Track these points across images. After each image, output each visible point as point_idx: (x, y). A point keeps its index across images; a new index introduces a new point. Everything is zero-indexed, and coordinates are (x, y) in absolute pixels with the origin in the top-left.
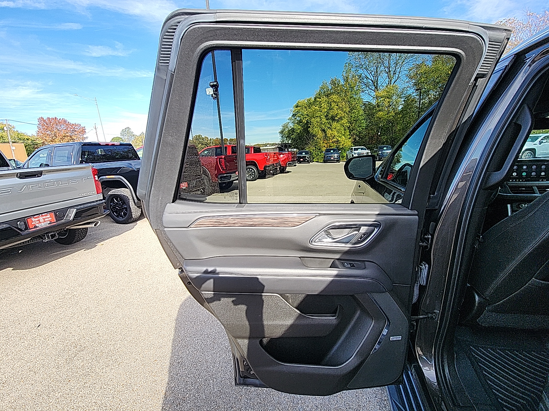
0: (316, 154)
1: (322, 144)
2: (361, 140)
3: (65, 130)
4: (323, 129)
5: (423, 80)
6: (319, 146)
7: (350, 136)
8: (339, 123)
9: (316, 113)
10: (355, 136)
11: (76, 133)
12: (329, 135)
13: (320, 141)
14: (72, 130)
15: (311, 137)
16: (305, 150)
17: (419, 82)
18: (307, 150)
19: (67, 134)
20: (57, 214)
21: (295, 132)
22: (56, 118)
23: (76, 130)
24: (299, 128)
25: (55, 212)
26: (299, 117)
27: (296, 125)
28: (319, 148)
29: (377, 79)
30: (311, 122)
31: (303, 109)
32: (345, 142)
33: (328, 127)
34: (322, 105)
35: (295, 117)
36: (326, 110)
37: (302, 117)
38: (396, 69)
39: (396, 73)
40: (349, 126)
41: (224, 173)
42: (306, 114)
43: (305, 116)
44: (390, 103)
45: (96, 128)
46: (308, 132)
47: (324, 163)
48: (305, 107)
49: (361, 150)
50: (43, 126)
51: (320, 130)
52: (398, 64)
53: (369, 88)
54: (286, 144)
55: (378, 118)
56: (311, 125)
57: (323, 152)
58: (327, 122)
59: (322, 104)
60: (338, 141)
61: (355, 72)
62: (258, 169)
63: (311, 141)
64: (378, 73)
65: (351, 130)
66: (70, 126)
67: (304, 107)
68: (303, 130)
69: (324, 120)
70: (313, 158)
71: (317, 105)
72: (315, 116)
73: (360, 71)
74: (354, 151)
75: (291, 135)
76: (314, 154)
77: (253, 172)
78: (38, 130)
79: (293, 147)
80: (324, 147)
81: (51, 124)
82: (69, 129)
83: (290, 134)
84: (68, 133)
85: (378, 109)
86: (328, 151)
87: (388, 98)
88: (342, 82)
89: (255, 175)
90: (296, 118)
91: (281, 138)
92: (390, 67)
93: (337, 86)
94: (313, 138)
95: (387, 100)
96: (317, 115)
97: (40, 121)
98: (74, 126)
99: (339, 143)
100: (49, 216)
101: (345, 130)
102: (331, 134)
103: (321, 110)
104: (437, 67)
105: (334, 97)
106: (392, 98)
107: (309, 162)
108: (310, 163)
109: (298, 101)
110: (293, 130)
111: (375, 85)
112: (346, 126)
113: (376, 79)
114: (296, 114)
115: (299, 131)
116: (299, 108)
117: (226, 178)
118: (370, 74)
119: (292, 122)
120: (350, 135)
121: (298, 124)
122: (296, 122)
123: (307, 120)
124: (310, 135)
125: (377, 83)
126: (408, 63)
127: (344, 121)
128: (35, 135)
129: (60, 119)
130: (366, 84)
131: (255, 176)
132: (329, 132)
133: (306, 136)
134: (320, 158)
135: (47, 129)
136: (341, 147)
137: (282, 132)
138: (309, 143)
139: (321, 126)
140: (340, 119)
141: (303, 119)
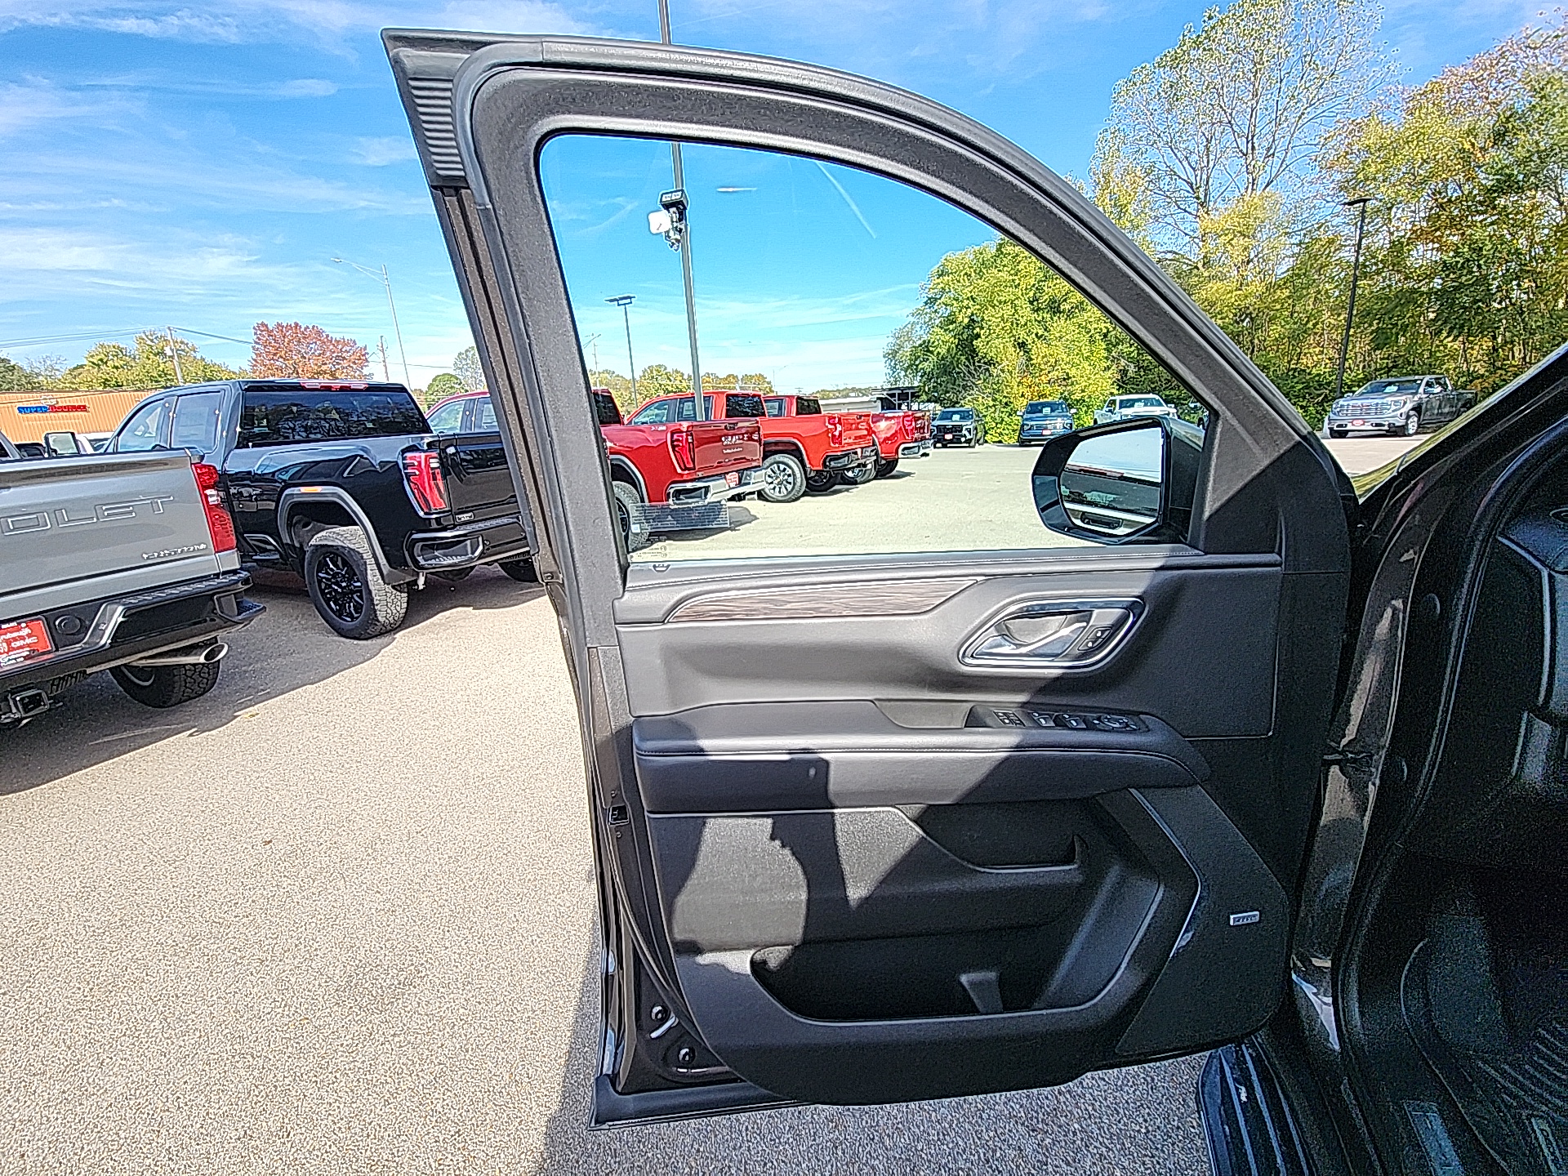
0: (994, 419)
1: (1016, 387)
2: (1142, 373)
3: (320, 355)
4: (1020, 341)
5: (1373, 169)
6: (1005, 394)
7: (1109, 362)
8: (1075, 321)
9: (1000, 291)
10: (1123, 362)
11: (345, 364)
12: (1040, 358)
13: (1009, 378)
14: (334, 355)
15: (980, 367)
16: (962, 406)
17: (1361, 176)
18: (967, 406)
19: (324, 368)
20: (57, 623)
21: (932, 352)
22: (296, 324)
23: (344, 355)
24: (944, 342)
25: (49, 616)
26: (946, 305)
27: (937, 330)
28: (1004, 400)
29: (1208, 178)
30: (983, 320)
31: (959, 282)
32: (1090, 381)
33: (1036, 335)
34: (1020, 267)
35: (936, 307)
36: (1032, 281)
37: (955, 305)
38: (1274, 141)
39: (1273, 154)
40: (1105, 331)
41: (685, 478)
42: (969, 295)
43: (966, 302)
44: (1249, 253)
45: (385, 347)
46: (974, 351)
47: (1020, 446)
48: (966, 274)
49: (1146, 405)
50: (265, 347)
51: (1009, 345)
52: (1285, 125)
53: (1179, 208)
54: (903, 389)
55: (1206, 303)
56: (982, 328)
57: (1018, 413)
58: (1036, 320)
59: (1019, 262)
60: (1069, 378)
61: (1132, 158)
62: (804, 466)
63: (980, 379)
64: (1211, 157)
65: (1111, 343)
66: (331, 347)
67: (962, 274)
68: (957, 346)
69: (1026, 312)
70: (986, 433)
71: (1004, 266)
72: (995, 302)
73: (1152, 154)
74: (1120, 408)
75: (921, 362)
76: (988, 419)
77: (789, 476)
78: (254, 357)
79: (924, 397)
80: (1023, 396)
81: (286, 340)
82: (328, 354)
83: (916, 360)
84: (326, 364)
85: (1206, 274)
86: (1034, 409)
87: (1245, 236)
89: (794, 484)
90: (936, 311)
91: (889, 371)
92: (1253, 136)
94: (987, 370)
95: (1241, 242)
96: (1003, 299)
97: (259, 332)
98: (340, 347)
99: (1072, 384)
100: (27, 631)
101: (1092, 341)
102: (1046, 356)
103: (1017, 282)
104: (1423, 127)
106: (1259, 235)
107: (972, 444)
108: (973, 447)
109: (944, 257)
110: (927, 347)
111: (1198, 198)
112: (1095, 329)
113: (1204, 177)
114: (938, 297)
115: (943, 351)
116: (946, 278)
117: (693, 494)
118: (1185, 163)
119: (925, 323)
120: (1107, 358)
121: (941, 328)
122: (937, 322)
123: (972, 314)
124: (979, 362)
125: (1206, 190)
126: (1318, 120)
127: (1089, 314)
128: (248, 369)
129: (308, 327)
130: (1168, 193)
131: (797, 488)
132: (1039, 350)
133: (967, 363)
134: (1007, 432)
135: (275, 354)
136: (1078, 396)
137: (892, 355)
138: (976, 386)
139: (1014, 332)
140: (1077, 307)
141: (960, 311)
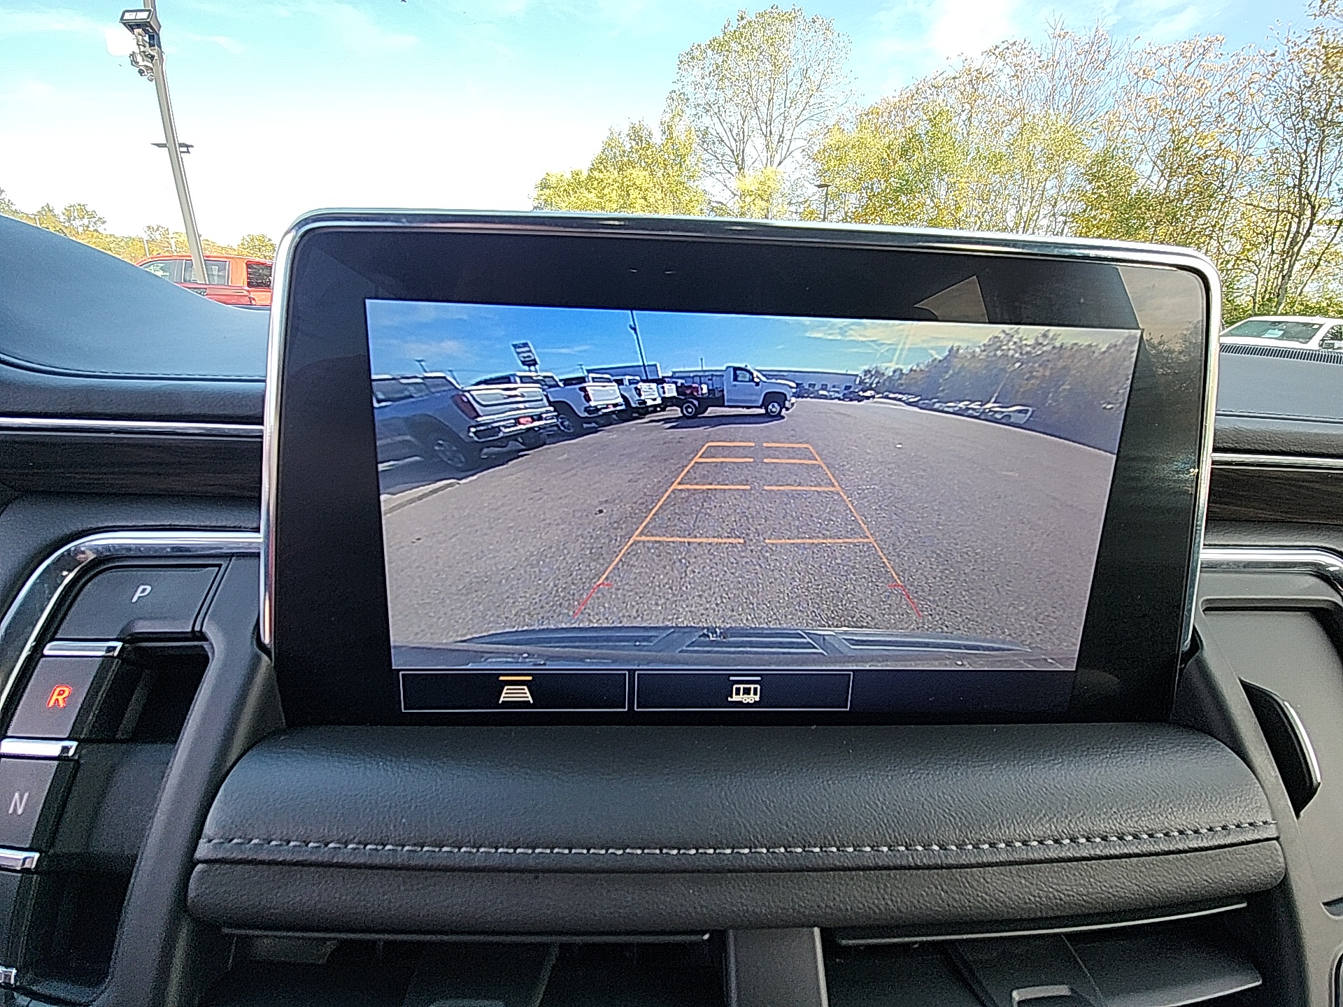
29: (744, 149)
31: (559, 196)
34: (605, 192)
38: (783, 130)
39: (783, 141)
53: (726, 169)
59: (605, 187)
61: (692, 119)
73: (706, 121)
88: (658, 138)
93: (644, 145)
105: (635, 172)
109: (546, 172)
111: (737, 164)
113: (742, 148)
118: (729, 134)
125: (743, 160)
